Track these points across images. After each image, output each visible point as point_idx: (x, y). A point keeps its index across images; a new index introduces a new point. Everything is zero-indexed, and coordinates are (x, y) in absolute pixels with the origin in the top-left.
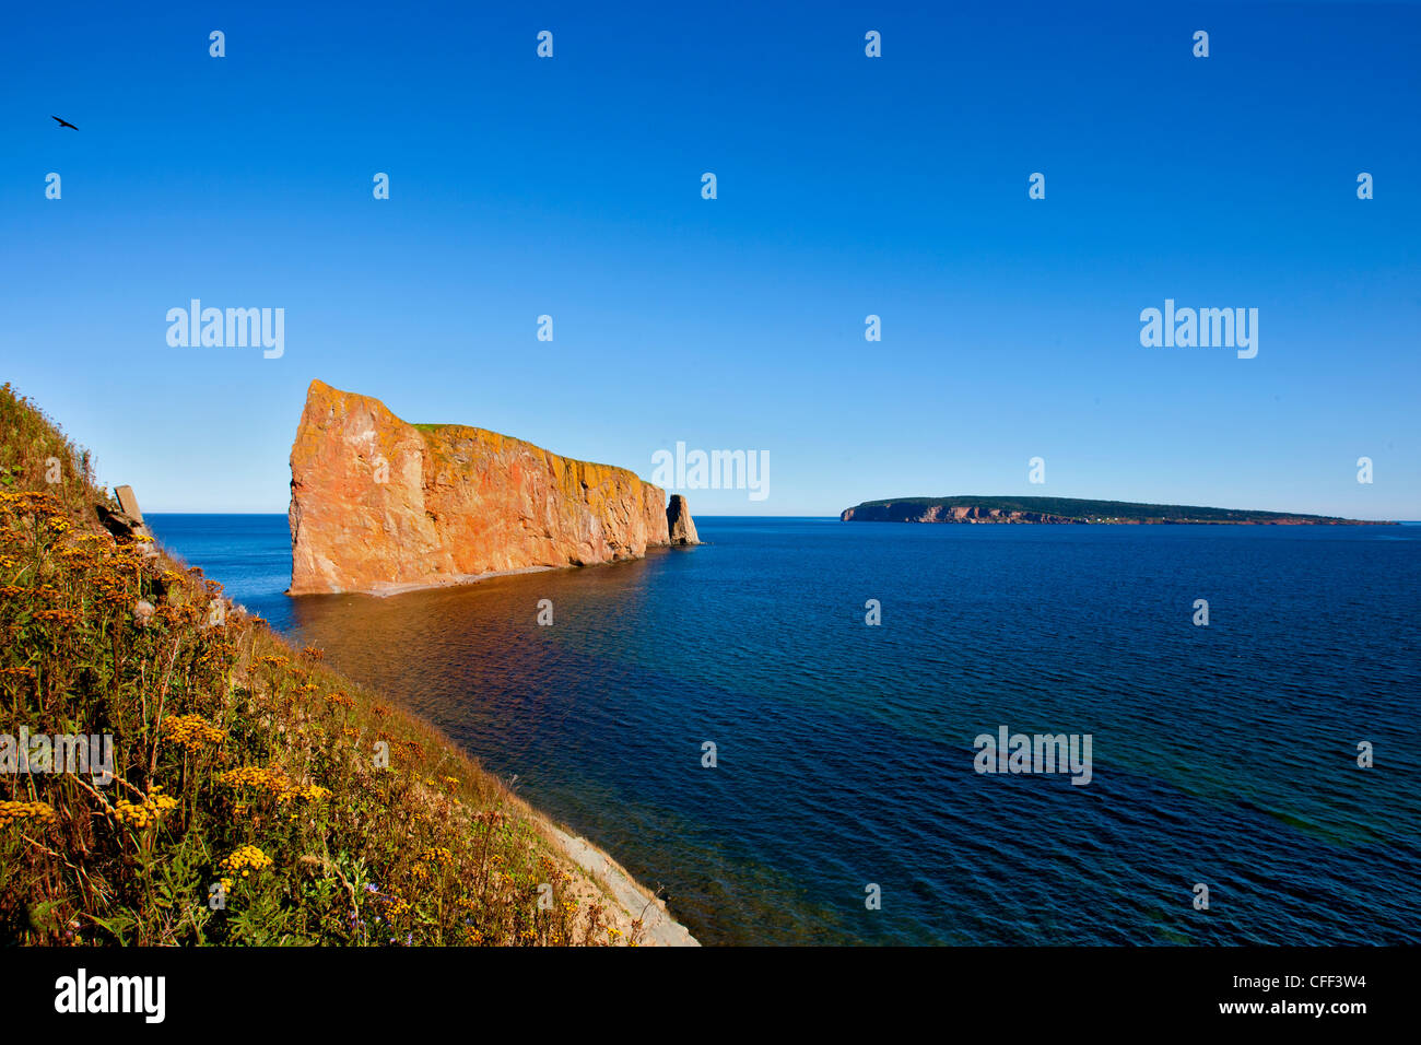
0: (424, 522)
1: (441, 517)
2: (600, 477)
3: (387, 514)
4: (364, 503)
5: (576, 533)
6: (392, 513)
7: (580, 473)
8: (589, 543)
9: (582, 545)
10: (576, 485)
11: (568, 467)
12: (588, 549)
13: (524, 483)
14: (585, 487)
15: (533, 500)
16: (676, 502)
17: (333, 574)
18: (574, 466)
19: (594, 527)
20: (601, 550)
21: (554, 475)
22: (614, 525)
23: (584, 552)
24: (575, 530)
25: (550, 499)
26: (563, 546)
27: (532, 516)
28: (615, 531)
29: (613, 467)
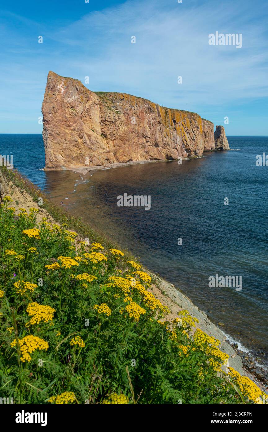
0: (100, 139)
1: (108, 136)
2: (182, 117)
3: (85, 135)
4: (74, 130)
5: (170, 144)
6: (87, 134)
7: (172, 114)
8: (176, 149)
9: (173, 150)
10: (170, 120)
11: (167, 112)
12: (176, 151)
13: (146, 120)
14: (175, 122)
15: (150, 128)
16: (219, 130)
17: (62, 162)
18: (169, 111)
19: (179, 141)
20: (182, 152)
21: (160, 116)
22: (188, 140)
23: (173, 153)
24: (170, 143)
25: (158, 128)
26: (164, 150)
27: (150, 136)
28: (189, 143)
29: (188, 112)
